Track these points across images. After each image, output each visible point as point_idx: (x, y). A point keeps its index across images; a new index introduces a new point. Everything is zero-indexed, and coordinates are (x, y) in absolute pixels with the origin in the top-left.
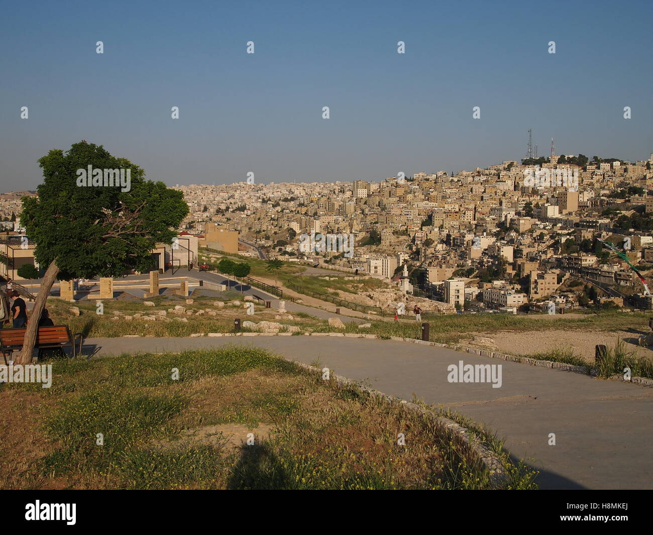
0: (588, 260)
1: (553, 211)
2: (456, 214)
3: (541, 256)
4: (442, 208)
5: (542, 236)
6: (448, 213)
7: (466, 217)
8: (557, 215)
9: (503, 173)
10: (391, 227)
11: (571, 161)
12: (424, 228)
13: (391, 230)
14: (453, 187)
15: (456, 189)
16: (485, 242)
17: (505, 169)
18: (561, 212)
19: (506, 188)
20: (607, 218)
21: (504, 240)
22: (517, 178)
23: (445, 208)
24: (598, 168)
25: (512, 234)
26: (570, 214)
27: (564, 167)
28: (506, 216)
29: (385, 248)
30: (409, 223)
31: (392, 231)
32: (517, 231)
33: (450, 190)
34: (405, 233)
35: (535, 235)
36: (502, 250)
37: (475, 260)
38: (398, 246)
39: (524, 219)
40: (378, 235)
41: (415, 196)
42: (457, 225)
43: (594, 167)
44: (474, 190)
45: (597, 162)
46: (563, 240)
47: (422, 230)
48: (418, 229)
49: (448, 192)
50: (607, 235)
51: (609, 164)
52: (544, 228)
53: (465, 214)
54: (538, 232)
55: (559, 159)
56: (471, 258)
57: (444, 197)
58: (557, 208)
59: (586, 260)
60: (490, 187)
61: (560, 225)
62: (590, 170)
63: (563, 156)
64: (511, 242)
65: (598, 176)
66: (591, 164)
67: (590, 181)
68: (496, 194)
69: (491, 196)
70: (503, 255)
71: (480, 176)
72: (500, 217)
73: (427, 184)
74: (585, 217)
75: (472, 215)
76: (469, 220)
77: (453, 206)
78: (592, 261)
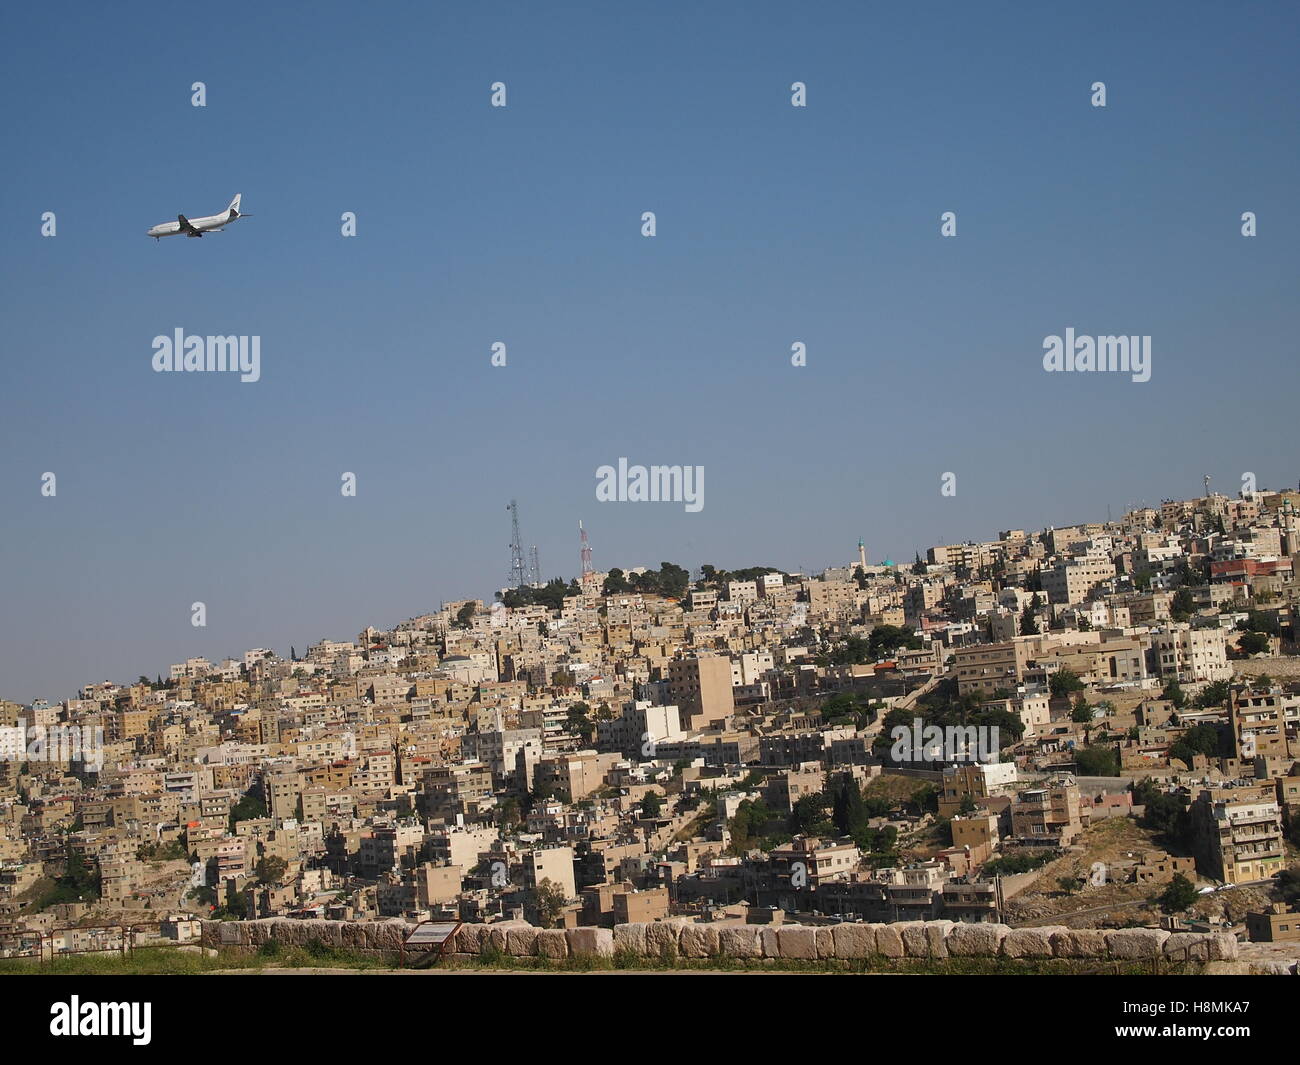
0: (834, 861)
1: (662, 725)
2: (339, 771)
3: (668, 869)
4: (289, 758)
5: (650, 804)
6: (309, 771)
7: (372, 778)
8: (677, 736)
9: (453, 636)
10: (130, 834)
11: (643, 584)
12: (240, 826)
13: (129, 846)
14: (308, 689)
15: (319, 697)
16: (467, 845)
17: (454, 625)
18: (685, 724)
19: (476, 677)
20: (845, 723)
21: (527, 832)
22: (503, 647)
23: (301, 756)
24: (724, 596)
25: (551, 810)
26: (717, 726)
27: (625, 602)
28: (520, 756)
29: (116, 908)
30: (190, 817)
31: (136, 849)
32: (564, 798)
33: (299, 702)
34: (182, 848)
35: (626, 802)
36: (537, 862)
37: (444, 909)
38: (162, 894)
39: (581, 759)
40: (90, 868)
41: (190, 731)
42: (346, 805)
43: (711, 595)
44: (379, 694)
45: (716, 579)
46: (732, 806)
47: (234, 832)
48: (219, 832)
49: (297, 706)
50: (868, 774)
51: (754, 584)
52: (651, 779)
53: (366, 767)
54: (638, 794)
55: (606, 581)
56: (431, 901)
57: (285, 725)
58: (673, 711)
59: (828, 861)
60: (426, 677)
61: (699, 763)
62: (703, 606)
63: (615, 574)
64: (553, 836)
65: (730, 620)
66: (700, 587)
67: (711, 634)
68: (449, 698)
69: (434, 704)
70: (546, 881)
71: (385, 649)
72: (498, 760)
73: (219, 690)
74: (770, 730)
75: (389, 768)
76: (383, 786)
77: (323, 750)
78: (847, 860)
